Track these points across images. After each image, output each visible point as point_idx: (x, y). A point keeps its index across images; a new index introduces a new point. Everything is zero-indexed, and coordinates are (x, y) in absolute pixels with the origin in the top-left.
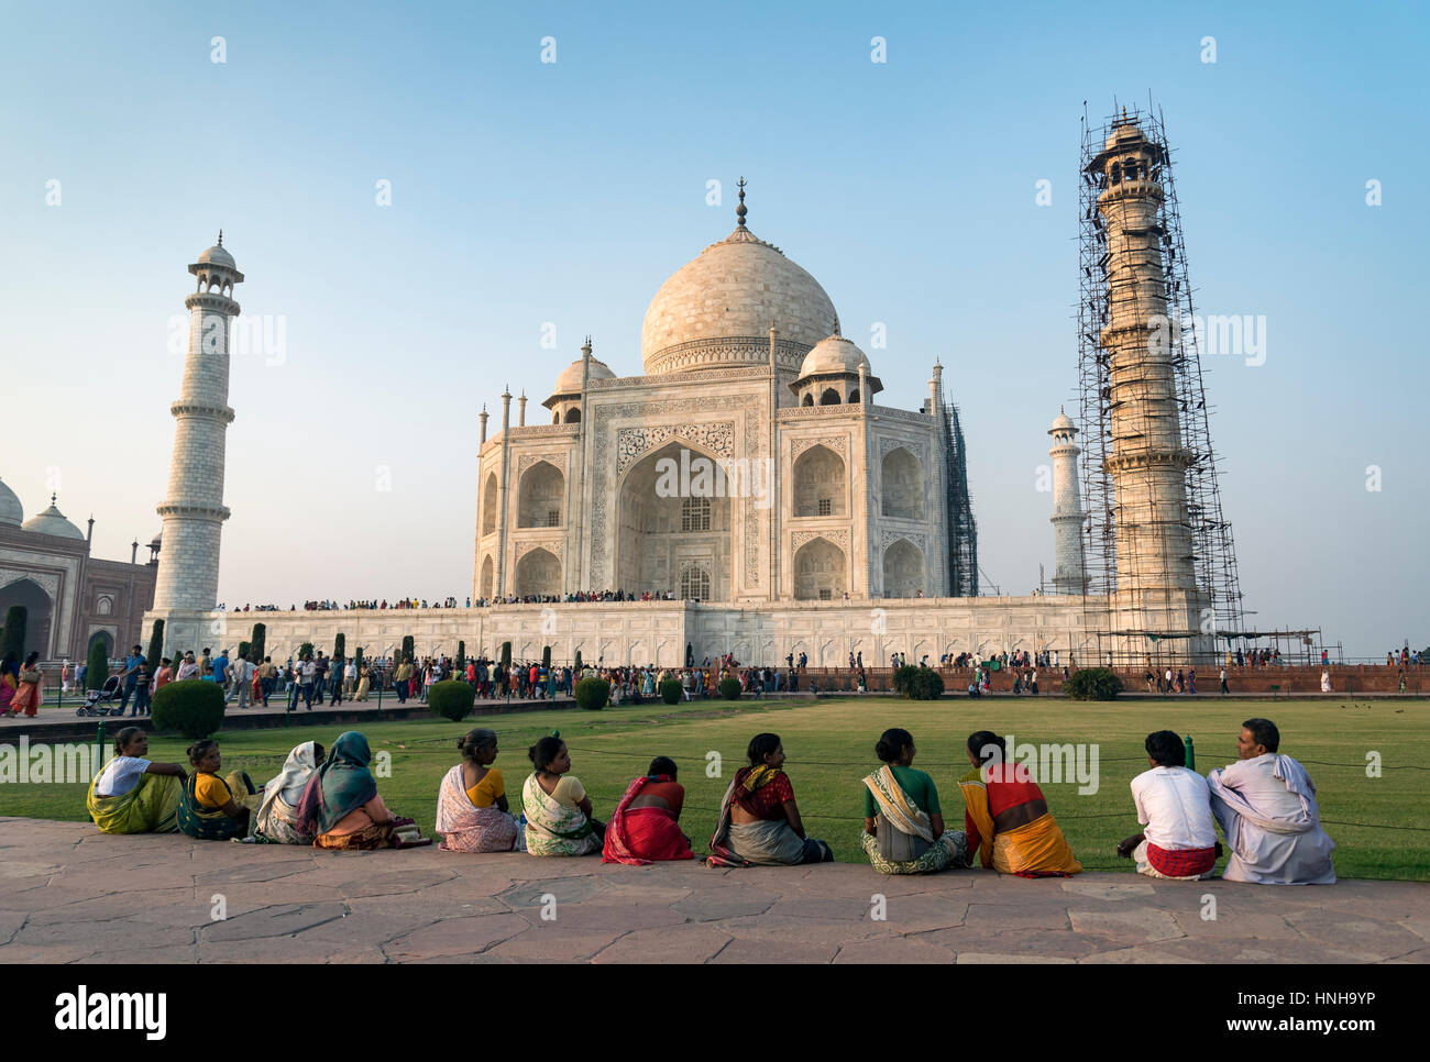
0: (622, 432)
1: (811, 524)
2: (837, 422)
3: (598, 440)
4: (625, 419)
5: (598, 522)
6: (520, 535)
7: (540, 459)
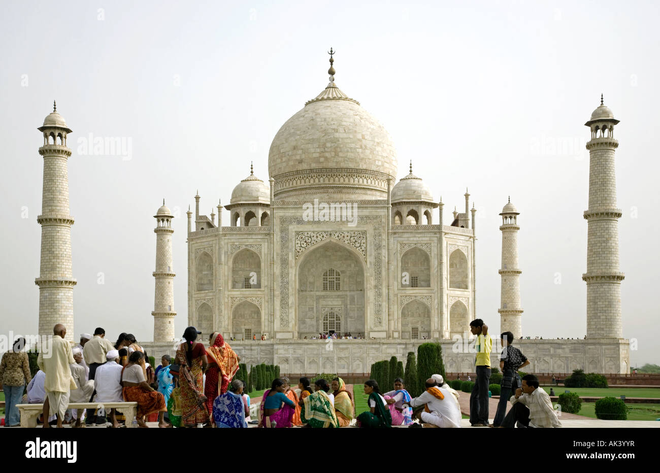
0: (298, 233)
1: (411, 292)
2: (426, 235)
3: (282, 238)
4: (299, 226)
5: (285, 286)
6: (234, 293)
7: (244, 247)
